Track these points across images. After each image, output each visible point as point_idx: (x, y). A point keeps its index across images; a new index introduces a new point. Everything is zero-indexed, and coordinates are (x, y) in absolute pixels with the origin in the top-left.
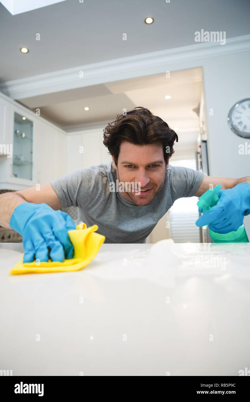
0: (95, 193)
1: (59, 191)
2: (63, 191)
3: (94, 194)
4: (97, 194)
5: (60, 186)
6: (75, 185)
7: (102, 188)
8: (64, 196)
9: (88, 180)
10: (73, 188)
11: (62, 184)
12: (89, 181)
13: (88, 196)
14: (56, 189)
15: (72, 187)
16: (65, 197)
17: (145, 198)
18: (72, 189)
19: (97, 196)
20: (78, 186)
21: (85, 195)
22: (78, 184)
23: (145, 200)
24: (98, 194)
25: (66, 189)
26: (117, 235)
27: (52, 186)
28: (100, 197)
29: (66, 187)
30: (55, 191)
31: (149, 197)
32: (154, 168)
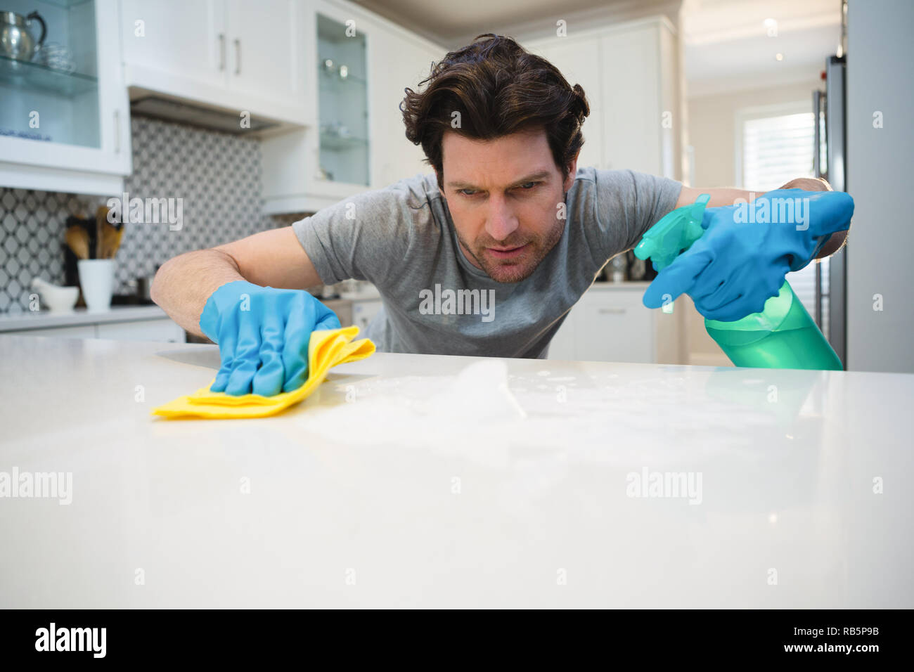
0: (401, 250)
1: (311, 247)
2: (323, 246)
3: (397, 251)
4: (406, 251)
5: (314, 233)
6: (348, 229)
7: (418, 238)
8: (326, 258)
9: (379, 217)
10: (344, 238)
11: (318, 230)
12: (382, 219)
13: (382, 255)
14: (305, 242)
15: (340, 235)
16: (328, 259)
17: (514, 264)
18: (342, 239)
19: (406, 256)
20: (356, 233)
21: (376, 255)
22: (354, 228)
23: (515, 268)
24: (408, 252)
25: (329, 240)
26: (459, 347)
27: (296, 236)
28: (411, 259)
29: (327, 235)
30: (304, 248)
31: (525, 262)
32: (527, 190)
